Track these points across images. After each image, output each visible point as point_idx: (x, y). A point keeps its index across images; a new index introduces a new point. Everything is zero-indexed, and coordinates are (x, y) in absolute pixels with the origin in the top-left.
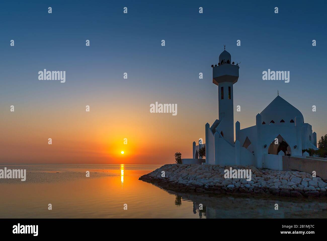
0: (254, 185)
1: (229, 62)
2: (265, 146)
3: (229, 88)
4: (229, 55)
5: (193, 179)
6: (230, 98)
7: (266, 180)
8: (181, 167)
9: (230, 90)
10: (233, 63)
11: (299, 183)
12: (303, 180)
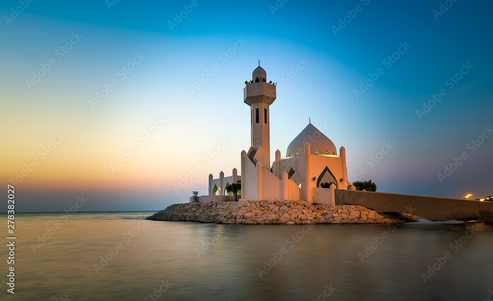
0: (314, 220)
1: (264, 80)
2: (314, 179)
3: (265, 110)
4: (264, 72)
5: (242, 218)
6: (266, 122)
7: (323, 215)
8: (204, 207)
9: (266, 112)
10: (271, 82)
11: (358, 216)
12: (362, 213)
